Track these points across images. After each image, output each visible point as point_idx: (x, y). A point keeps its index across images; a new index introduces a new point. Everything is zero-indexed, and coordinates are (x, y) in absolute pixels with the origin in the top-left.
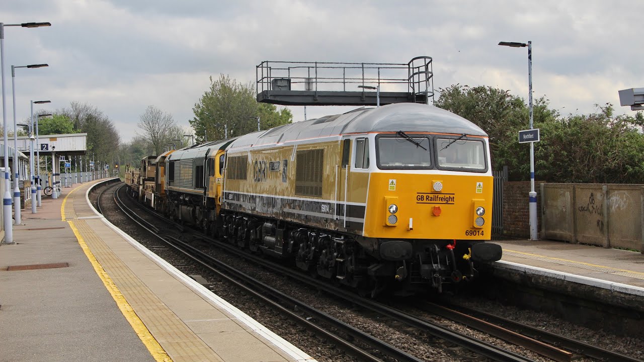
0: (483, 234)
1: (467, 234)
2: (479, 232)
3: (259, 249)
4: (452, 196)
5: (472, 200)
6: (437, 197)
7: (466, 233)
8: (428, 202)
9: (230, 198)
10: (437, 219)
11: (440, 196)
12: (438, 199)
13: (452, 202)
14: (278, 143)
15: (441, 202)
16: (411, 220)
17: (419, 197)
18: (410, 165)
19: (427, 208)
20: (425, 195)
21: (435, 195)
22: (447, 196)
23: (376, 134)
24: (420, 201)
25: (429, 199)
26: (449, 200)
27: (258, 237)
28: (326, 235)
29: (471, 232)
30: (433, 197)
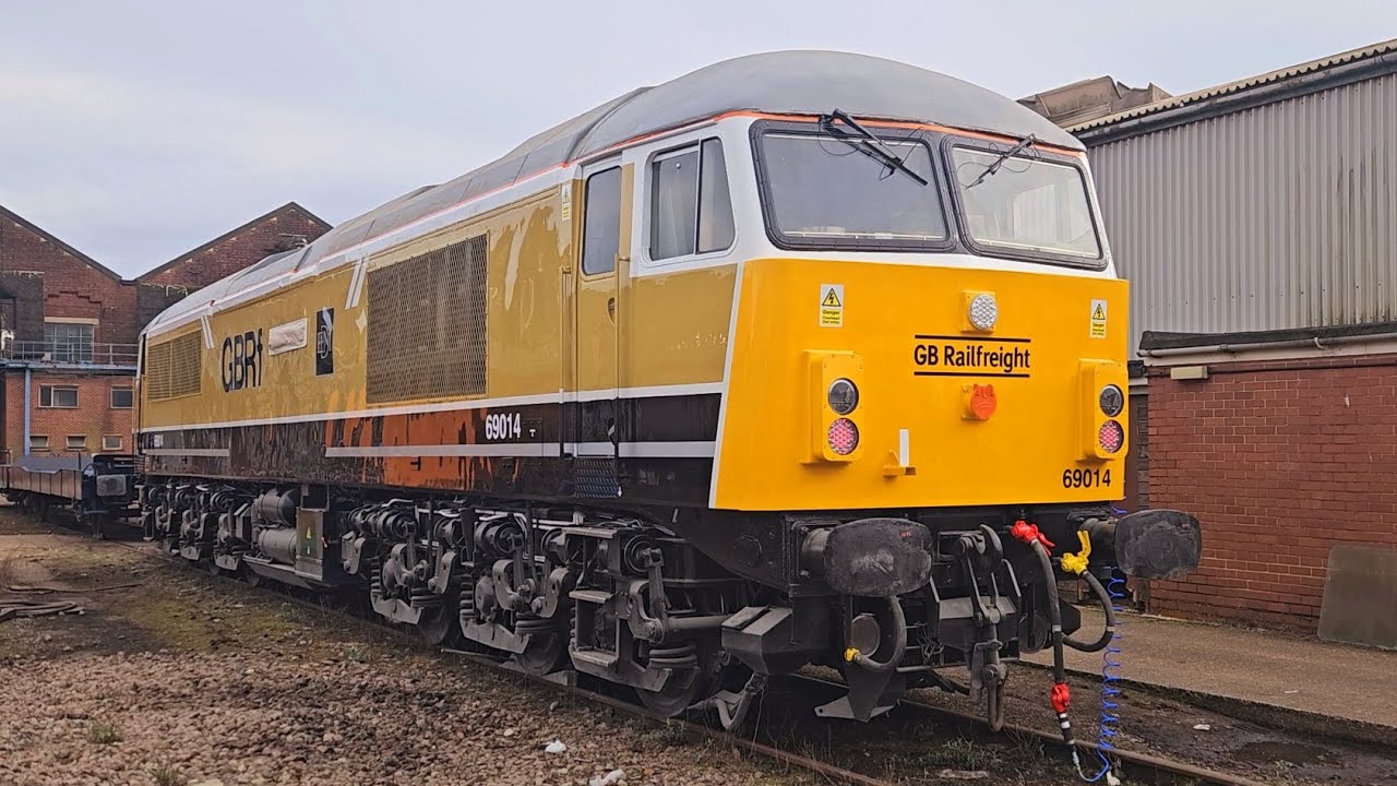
0: (1108, 481)
1: (1068, 481)
2: (1097, 473)
3: (242, 564)
4: (1022, 348)
5: (1080, 363)
6: (979, 353)
7: (1065, 478)
8: (950, 368)
9: (156, 445)
10: (981, 433)
11: (989, 347)
12: (982, 356)
13: (1024, 370)
14: (296, 270)
15: (989, 369)
16: (904, 435)
17: (921, 351)
18: (879, 236)
19: (951, 391)
20: (940, 345)
21: (971, 343)
22: (1009, 348)
23: (751, 119)
24: (926, 368)
25: (954, 358)
26: (1013, 362)
27: (239, 534)
28: (504, 514)
29: (1077, 476)
30: (965, 351)
